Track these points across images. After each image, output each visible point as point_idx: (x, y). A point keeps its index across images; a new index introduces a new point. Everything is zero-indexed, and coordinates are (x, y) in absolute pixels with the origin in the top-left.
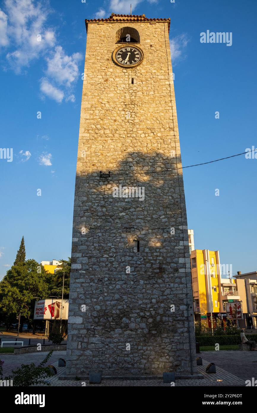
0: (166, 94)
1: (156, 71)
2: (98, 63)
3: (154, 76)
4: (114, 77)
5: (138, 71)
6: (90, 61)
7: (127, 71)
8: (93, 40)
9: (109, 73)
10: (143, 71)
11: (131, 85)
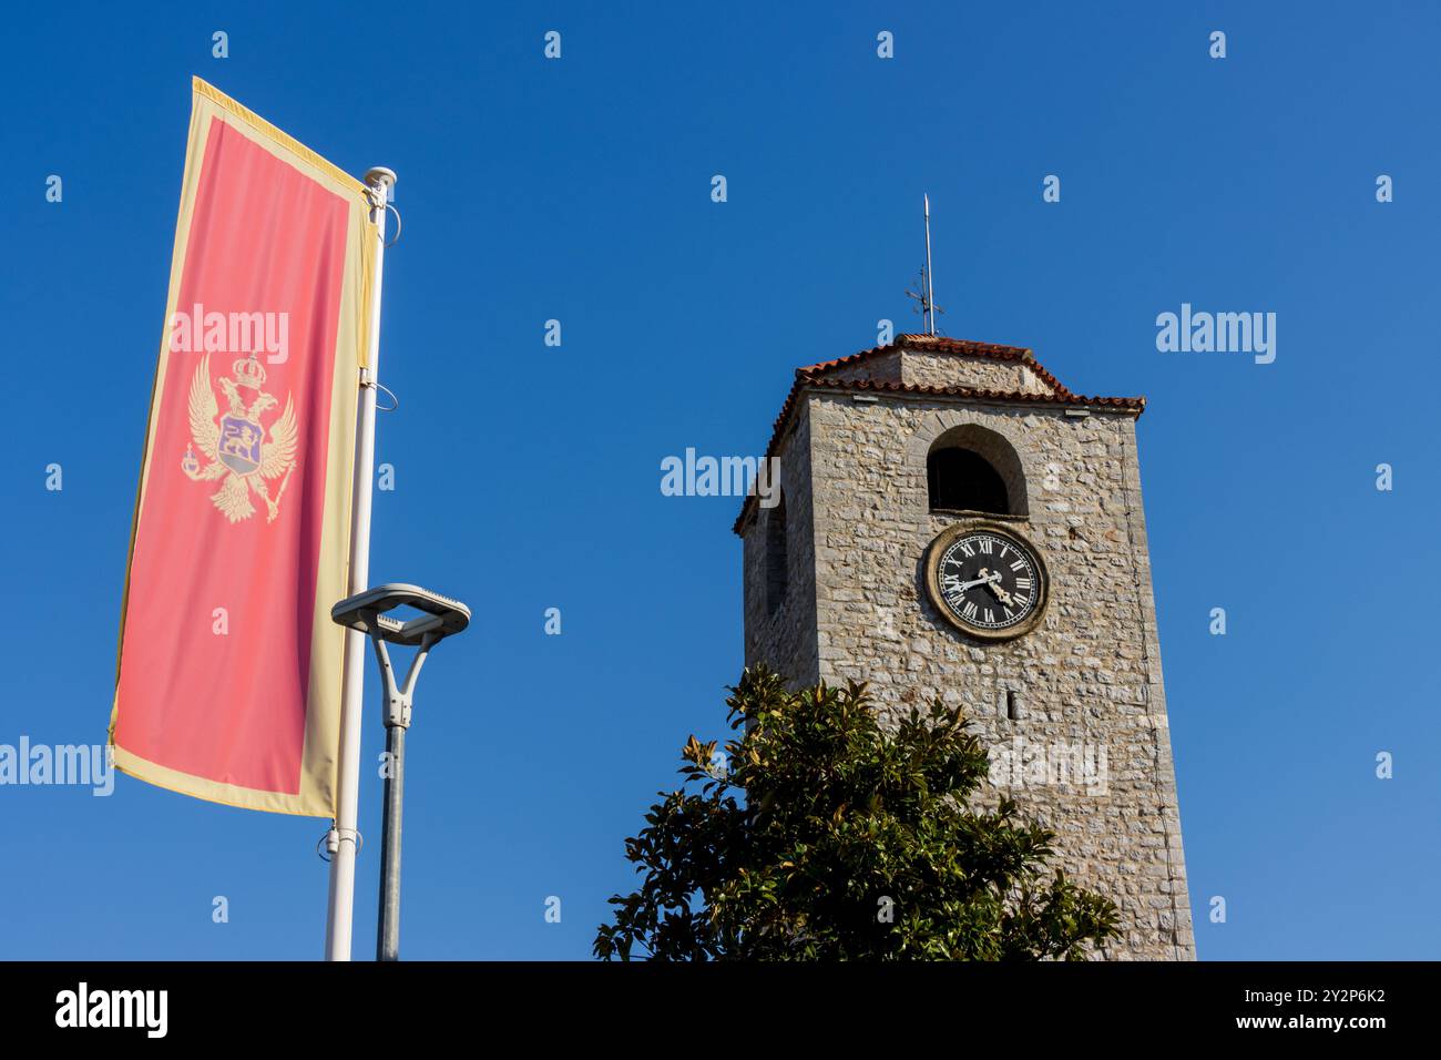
0: (1142, 776)
1: (1096, 662)
2: (868, 607)
3: (1093, 688)
4: (937, 680)
5: (1030, 655)
6: (836, 594)
7: (986, 653)
8: (839, 484)
9: (916, 662)
10: (1049, 660)
11: (1008, 724)
